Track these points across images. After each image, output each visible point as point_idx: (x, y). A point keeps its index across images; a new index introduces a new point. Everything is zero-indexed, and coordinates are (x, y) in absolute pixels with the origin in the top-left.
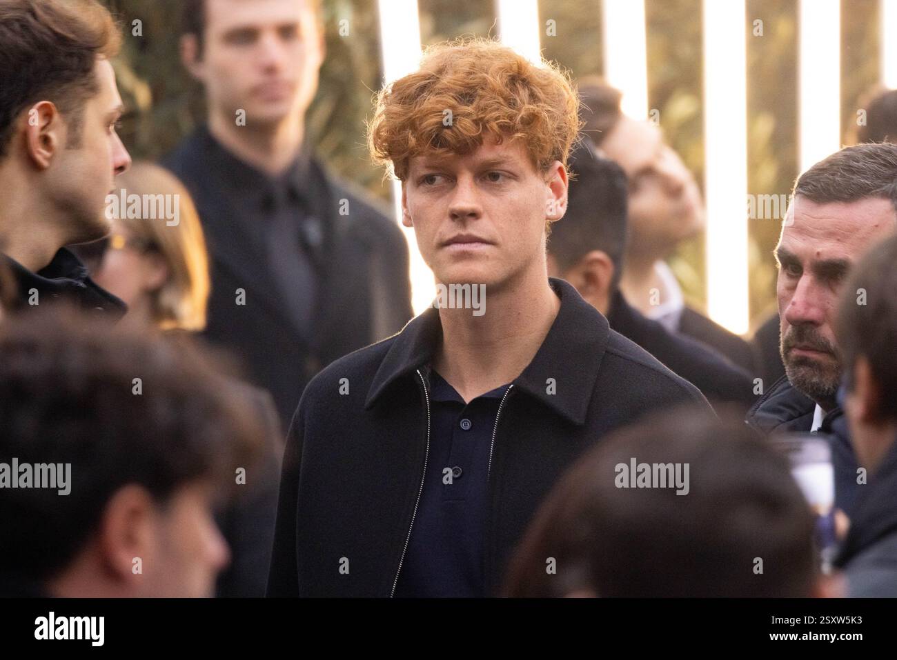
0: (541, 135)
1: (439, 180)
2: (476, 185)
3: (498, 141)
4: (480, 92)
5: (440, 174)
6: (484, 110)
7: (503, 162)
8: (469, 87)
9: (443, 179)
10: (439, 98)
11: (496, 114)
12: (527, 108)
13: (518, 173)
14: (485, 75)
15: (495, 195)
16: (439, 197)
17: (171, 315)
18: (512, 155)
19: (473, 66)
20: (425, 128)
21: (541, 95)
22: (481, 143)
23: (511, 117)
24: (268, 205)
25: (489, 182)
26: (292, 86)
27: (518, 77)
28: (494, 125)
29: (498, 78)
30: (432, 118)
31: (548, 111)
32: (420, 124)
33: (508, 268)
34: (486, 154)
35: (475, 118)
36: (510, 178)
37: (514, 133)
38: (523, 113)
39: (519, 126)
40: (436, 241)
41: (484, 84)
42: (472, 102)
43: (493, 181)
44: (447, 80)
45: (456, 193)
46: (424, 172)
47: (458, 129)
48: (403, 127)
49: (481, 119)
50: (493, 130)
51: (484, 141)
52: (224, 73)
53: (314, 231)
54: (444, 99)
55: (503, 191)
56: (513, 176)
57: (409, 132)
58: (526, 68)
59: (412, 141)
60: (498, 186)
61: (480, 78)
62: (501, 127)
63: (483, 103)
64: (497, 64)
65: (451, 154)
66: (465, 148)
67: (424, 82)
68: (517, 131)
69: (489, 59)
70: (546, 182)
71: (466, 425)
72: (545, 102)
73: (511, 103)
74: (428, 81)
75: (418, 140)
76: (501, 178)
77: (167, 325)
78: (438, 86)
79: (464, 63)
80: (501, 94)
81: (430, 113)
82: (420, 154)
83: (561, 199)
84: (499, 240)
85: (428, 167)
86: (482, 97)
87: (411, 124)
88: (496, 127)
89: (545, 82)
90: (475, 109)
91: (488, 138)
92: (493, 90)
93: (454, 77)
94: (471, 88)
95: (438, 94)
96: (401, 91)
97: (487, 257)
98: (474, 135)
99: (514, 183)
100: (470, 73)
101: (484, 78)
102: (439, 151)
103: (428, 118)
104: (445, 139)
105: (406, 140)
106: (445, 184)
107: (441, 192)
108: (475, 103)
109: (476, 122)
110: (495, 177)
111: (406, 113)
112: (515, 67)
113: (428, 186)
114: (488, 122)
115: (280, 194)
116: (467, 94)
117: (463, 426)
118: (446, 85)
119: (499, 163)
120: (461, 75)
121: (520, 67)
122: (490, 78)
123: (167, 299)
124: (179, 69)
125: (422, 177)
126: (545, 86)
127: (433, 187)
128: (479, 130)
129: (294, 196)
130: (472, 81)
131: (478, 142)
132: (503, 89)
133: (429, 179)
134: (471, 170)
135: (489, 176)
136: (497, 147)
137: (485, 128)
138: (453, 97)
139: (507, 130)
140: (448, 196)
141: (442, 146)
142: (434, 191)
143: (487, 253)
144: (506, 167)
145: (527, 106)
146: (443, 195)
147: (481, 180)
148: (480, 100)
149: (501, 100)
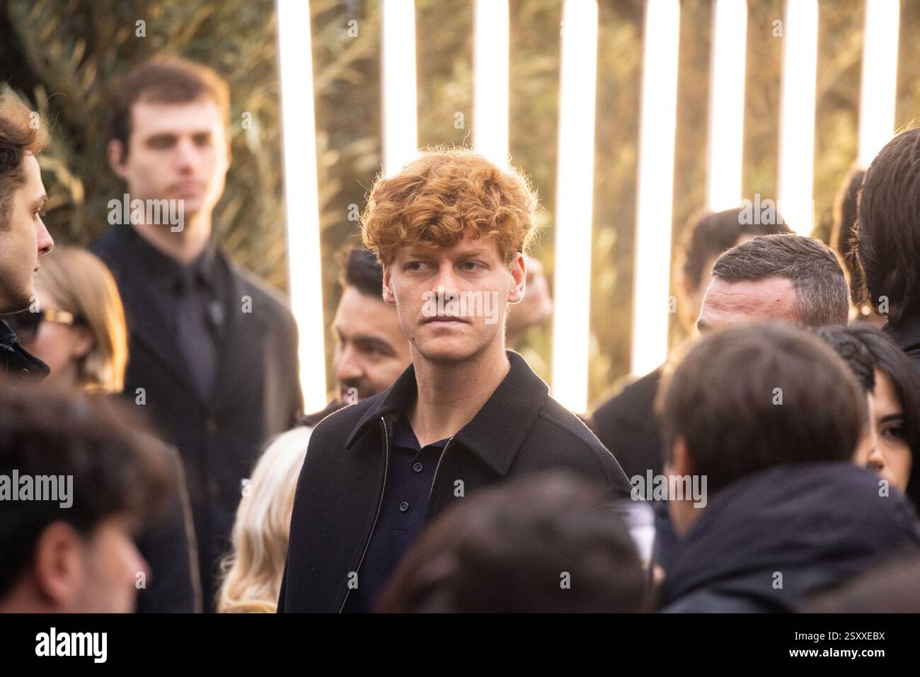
0: (510, 232)
1: (423, 267)
2: (455, 272)
3: (476, 236)
4: (462, 194)
5: (425, 262)
6: (465, 210)
7: (479, 254)
8: (452, 190)
9: (426, 266)
10: (427, 198)
11: (476, 213)
12: (500, 210)
13: (489, 263)
14: (466, 180)
15: (470, 281)
16: (422, 282)
17: (95, 379)
18: (484, 248)
19: (455, 171)
20: (416, 223)
21: (509, 196)
22: (462, 238)
23: (487, 217)
24: (178, 289)
25: (466, 270)
26: (204, 186)
27: (492, 182)
28: (473, 223)
29: (477, 183)
30: (421, 215)
31: (518, 212)
32: (411, 220)
33: (478, 343)
34: (465, 247)
35: (458, 216)
36: (483, 267)
37: (489, 231)
38: (497, 214)
39: (494, 224)
40: (418, 318)
41: (464, 187)
42: (454, 203)
43: (468, 268)
44: (433, 182)
45: (439, 279)
46: (411, 259)
47: (443, 225)
48: (395, 220)
49: (463, 218)
50: (473, 228)
51: (464, 236)
52: (145, 173)
53: (217, 312)
54: (432, 199)
55: (477, 278)
56: (486, 266)
57: (400, 226)
58: (498, 174)
59: (404, 233)
60: (473, 273)
61: (460, 182)
62: (479, 224)
63: (464, 204)
64: (475, 170)
65: (436, 247)
66: (449, 241)
67: (413, 184)
68: (493, 229)
69: (468, 165)
70: (510, 270)
71: (418, 468)
72: (514, 204)
73: (487, 204)
74: (416, 183)
75: (409, 233)
76: (475, 267)
77: (90, 387)
78: (426, 188)
79: (447, 168)
80: (479, 197)
81: (420, 211)
82: (410, 244)
83: (520, 285)
84: (473, 320)
85: (414, 255)
86: (462, 198)
87: (402, 218)
88: (475, 225)
89: (512, 186)
90: (458, 208)
91: (467, 233)
92: (473, 193)
93: (439, 181)
94: (454, 190)
95: (425, 194)
96: (393, 190)
97: (462, 333)
98: (457, 231)
99: (486, 272)
100: (452, 178)
101: (465, 183)
102: (427, 243)
103: (418, 214)
104: (433, 234)
105: (398, 233)
106: (428, 271)
107: (423, 277)
108: (457, 202)
109: (458, 220)
110: (470, 265)
111: (398, 209)
112: (489, 174)
113: (413, 271)
114: (468, 220)
115: (189, 279)
116: (451, 195)
117: (415, 469)
118: (432, 187)
119: (475, 255)
120: (445, 179)
121: (493, 174)
122: (470, 183)
123: (91, 365)
124: (107, 169)
125: (409, 263)
126: (512, 189)
127: (417, 272)
128: (461, 226)
129: (201, 282)
130: (454, 185)
131: (459, 236)
132: (480, 192)
133: (414, 266)
134: (451, 259)
135: (466, 265)
136: (475, 241)
137: (465, 225)
138: (438, 197)
139: (484, 227)
140: (430, 280)
141: (429, 239)
142: (420, 275)
143: (463, 331)
144: (481, 258)
145: (500, 208)
146: (426, 279)
147: (458, 269)
148: (461, 201)
149: (479, 202)
